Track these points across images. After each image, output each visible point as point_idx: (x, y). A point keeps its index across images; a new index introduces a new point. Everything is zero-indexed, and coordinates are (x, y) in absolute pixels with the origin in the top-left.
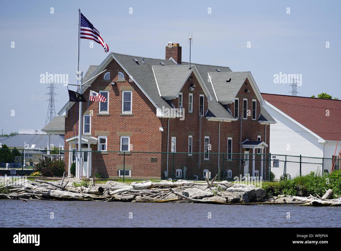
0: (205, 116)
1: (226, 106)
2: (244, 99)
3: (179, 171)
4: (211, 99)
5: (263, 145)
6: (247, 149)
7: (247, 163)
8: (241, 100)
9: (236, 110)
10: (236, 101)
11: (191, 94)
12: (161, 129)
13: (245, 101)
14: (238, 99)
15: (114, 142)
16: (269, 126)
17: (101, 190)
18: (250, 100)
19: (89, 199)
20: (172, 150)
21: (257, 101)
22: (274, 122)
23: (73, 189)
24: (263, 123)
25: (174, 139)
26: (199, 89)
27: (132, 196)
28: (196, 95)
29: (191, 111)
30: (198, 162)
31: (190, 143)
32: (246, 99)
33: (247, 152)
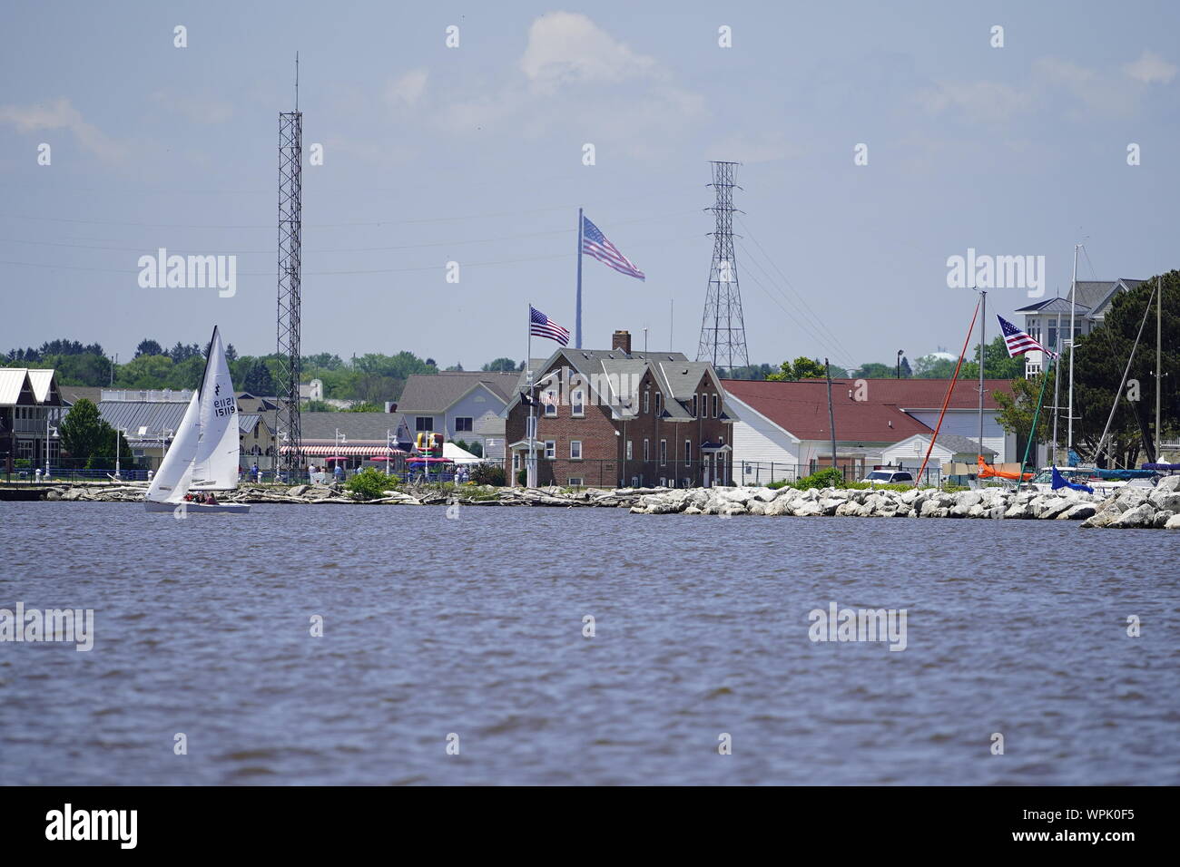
0: (661, 417)
1: (683, 404)
2: (704, 394)
3: (634, 478)
4: (668, 397)
5: (726, 448)
6: (708, 454)
7: (707, 469)
8: (700, 394)
9: (695, 407)
10: (695, 397)
11: (647, 393)
12: (617, 433)
13: (705, 397)
14: (696, 394)
15: (563, 448)
16: (732, 425)
17: (587, 496)
18: (710, 394)
19: (578, 505)
20: (628, 458)
21: (719, 395)
22: (738, 419)
23: (560, 496)
24: (725, 421)
25: (629, 444)
26: (655, 386)
27: (616, 502)
28: (652, 393)
29: (647, 412)
30: (655, 468)
31: (647, 448)
32: (706, 394)
33: (707, 458)
